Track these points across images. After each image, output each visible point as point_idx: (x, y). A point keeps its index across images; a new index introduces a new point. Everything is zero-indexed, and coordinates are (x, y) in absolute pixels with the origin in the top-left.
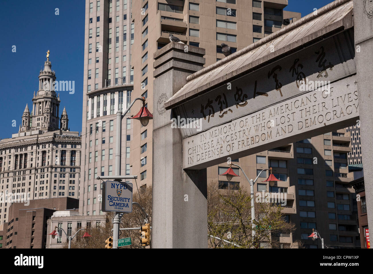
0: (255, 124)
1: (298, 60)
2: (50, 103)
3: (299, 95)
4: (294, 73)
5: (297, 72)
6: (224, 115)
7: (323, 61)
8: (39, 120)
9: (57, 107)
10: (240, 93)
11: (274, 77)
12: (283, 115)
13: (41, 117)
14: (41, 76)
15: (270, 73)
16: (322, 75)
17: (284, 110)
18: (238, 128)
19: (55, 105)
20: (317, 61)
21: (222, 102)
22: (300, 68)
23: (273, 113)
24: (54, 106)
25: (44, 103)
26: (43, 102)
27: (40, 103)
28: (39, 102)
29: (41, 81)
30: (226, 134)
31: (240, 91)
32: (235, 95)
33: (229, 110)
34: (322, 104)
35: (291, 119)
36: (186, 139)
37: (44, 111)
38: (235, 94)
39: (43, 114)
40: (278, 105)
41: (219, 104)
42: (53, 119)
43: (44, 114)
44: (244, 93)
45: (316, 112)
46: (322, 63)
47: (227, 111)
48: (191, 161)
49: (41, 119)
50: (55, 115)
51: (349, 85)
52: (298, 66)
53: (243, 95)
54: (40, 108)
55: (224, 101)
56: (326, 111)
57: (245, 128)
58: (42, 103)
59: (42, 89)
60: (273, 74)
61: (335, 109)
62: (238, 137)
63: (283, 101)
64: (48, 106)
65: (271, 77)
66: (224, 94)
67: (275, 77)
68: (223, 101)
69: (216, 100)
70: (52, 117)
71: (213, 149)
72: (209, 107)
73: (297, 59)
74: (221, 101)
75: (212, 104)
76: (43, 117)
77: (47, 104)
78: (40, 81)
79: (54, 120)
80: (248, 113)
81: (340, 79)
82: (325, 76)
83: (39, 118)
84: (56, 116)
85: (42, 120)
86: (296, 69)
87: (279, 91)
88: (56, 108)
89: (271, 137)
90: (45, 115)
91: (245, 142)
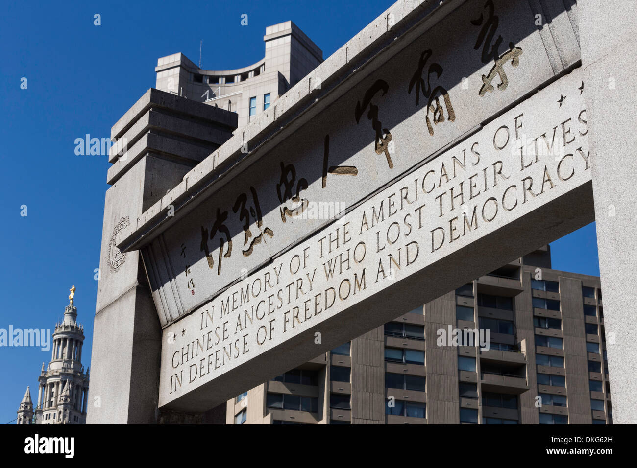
0: (327, 257)
1: (429, 52)
2: (70, 386)
3: (436, 154)
4: (421, 94)
5: (427, 89)
6: (254, 246)
7: (493, 42)
8: (49, 418)
9: (85, 392)
10: (289, 177)
11: (369, 118)
12: (394, 218)
13: (52, 413)
14: (57, 334)
15: (361, 105)
16: (492, 83)
17: (397, 206)
18: (287, 278)
19: (80, 390)
20: (476, 47)
21: (249, 211)
22: (434, 75)
23: (369, 218)
24: (78, 392)
25: (60, 385)
26: (58, 383)
27: (52, 385)
28: (50, 383)
29: (57, 342)
30: (259, 299)
31: (290, 173)
32: (278, 185)
33: (265, 232)
34: (495, 167)
35: (415, 225)
36: (169, 328)
37: (60, 401)
38: (279, 183)
39: (57, 406)
40: (383, 195)
41: (241, 220)
42: (75, 416)
43: (59, 406)
44: (298, 178)
45: (479, 194)
46: (491, 48)
47: (260, 235)
48: (178, 384)
49: (52, 416)
50: (79, 409)
51: (565, 98)
52: (430, 71)
53: (296, 183)
54: (51, 395)
55: (254, 208)
56: (503, 185)
57: (301, 274)
58: (55, 386)
59: (57, 359)
60: (368, 109)
61: (527, 172)
62: (286, 301)
63: (394, 181)
64: (66, 392)
65: (364, 118)
66: (253, 190)
67: (373, 114)
68: (251, 208)
69: (235, 210)
70: (74, 413)
71: (226, 344)
72: (220, 231)
73: (426, 52)
74: (246, 209)
75: (226, 221)
76: (57, 412)
77: (65, 387)
78: (54, 344)
79: (78, 417)
80: (310, 231)
81: (541, 87)
82: (499, 85)
83: (50, 414)
84: (82, 411)
85: (54, 418)
86: (426, 82)
87: (383, 153)
88: (82, 394)
89: (365, 285)
90: (61, 408)
91: (302, 312)
